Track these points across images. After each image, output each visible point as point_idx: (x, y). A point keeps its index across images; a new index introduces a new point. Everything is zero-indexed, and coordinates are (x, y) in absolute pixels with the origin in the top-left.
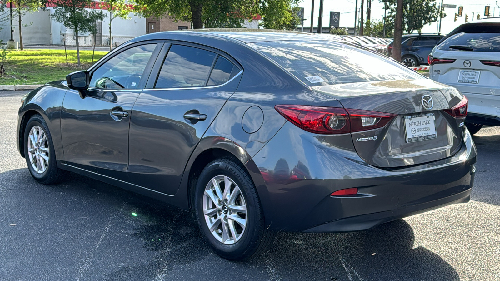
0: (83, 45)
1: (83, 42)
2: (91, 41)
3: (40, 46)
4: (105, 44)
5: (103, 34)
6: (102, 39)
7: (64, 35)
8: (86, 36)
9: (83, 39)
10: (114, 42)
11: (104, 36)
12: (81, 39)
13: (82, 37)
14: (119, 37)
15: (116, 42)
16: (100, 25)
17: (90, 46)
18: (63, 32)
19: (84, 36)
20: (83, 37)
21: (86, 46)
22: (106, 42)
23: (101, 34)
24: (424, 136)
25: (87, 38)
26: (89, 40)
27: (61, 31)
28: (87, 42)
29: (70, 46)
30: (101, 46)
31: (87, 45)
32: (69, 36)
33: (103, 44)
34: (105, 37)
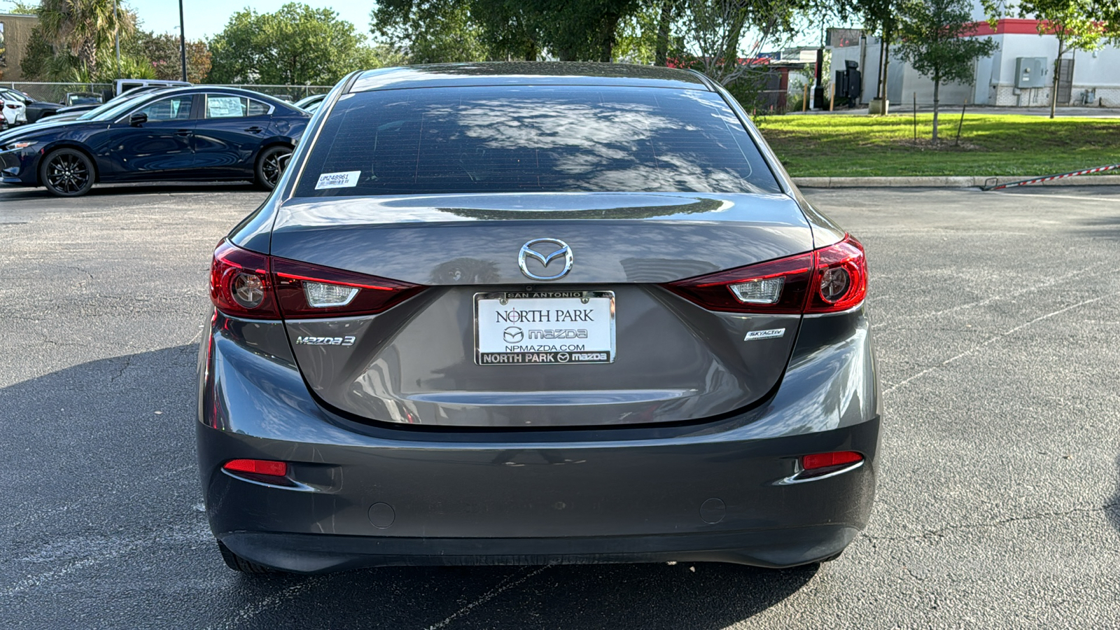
0: (1032, 104)
1: (1031, 100)
2: (1047, 96)
3: (946, 108)
4: (1076, 103)
5: (1074, 83)
6: (1070, 93)
7: (994, 87)
8: (1038, 88)
9: (1032, 94)
10: (1097, 97)
11: (1076, 87)
12: (1028, 93)
13: (1031, 89)
14: (1109, 88)
15: (1100, 99)
16: (1071, 65)
17: (1045, 107)
18: (994, 82)
19: (1035, 88)
20: (1033, 90)
21: (1036, 107)
22: (1080, 98)
23: (1071, 82)
24: (557, 353)
25: (1040, 92)
26: (1045, 95)
27: (991, 80)
28: (1039, 98)
29: (1005, 107)
30: (1068, 106)
31: (1039, 104)
32: (1004, 89)
33: (1072, 102)
34: (1078, 90)
